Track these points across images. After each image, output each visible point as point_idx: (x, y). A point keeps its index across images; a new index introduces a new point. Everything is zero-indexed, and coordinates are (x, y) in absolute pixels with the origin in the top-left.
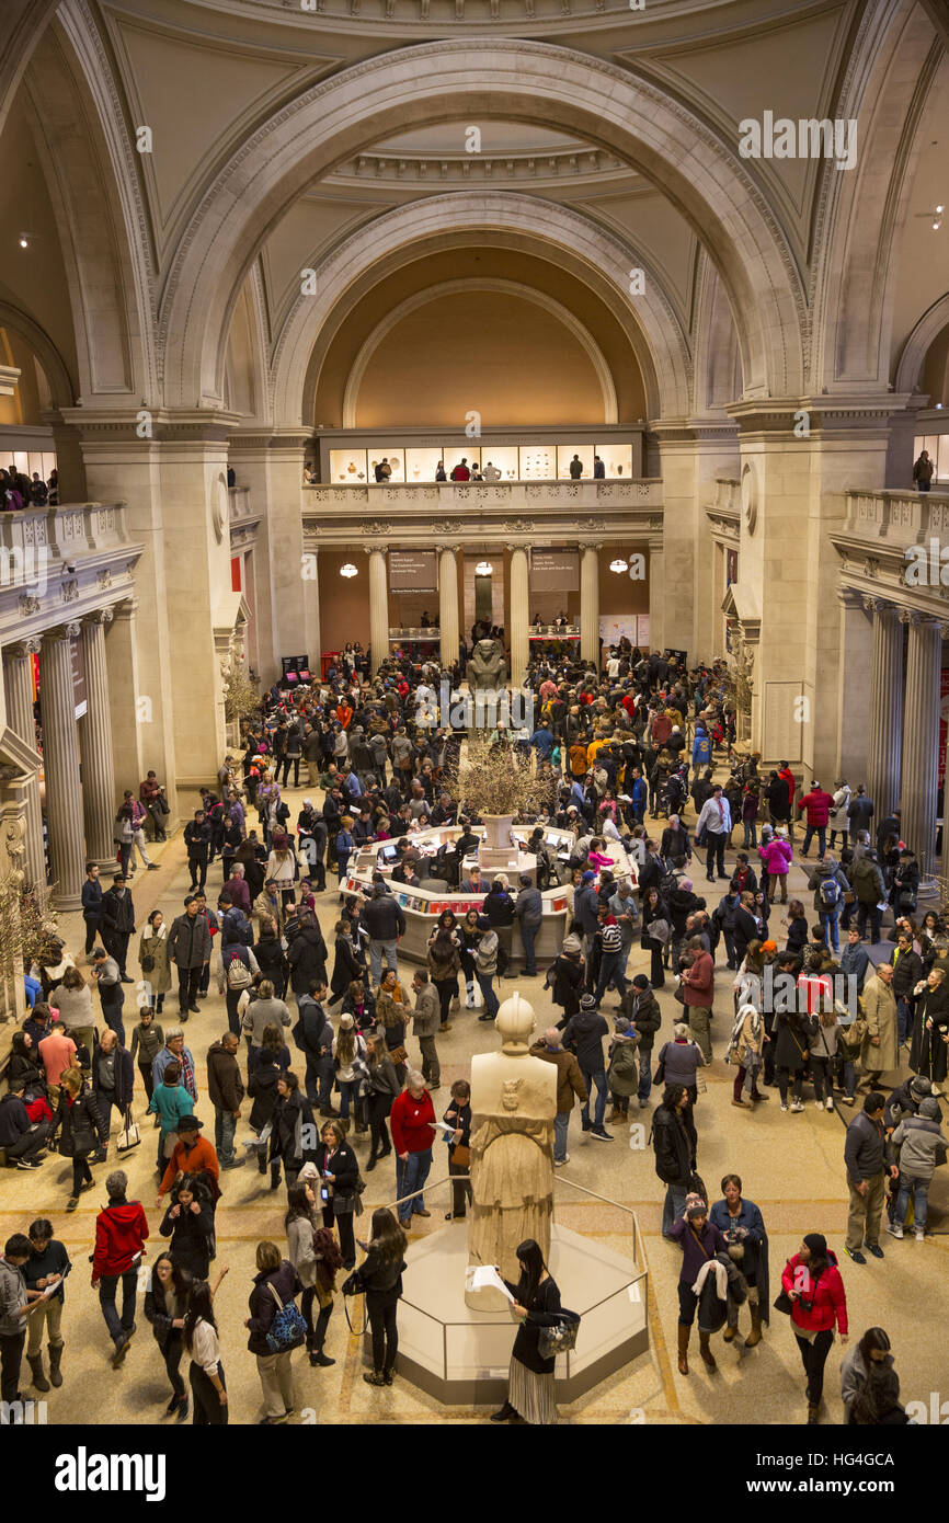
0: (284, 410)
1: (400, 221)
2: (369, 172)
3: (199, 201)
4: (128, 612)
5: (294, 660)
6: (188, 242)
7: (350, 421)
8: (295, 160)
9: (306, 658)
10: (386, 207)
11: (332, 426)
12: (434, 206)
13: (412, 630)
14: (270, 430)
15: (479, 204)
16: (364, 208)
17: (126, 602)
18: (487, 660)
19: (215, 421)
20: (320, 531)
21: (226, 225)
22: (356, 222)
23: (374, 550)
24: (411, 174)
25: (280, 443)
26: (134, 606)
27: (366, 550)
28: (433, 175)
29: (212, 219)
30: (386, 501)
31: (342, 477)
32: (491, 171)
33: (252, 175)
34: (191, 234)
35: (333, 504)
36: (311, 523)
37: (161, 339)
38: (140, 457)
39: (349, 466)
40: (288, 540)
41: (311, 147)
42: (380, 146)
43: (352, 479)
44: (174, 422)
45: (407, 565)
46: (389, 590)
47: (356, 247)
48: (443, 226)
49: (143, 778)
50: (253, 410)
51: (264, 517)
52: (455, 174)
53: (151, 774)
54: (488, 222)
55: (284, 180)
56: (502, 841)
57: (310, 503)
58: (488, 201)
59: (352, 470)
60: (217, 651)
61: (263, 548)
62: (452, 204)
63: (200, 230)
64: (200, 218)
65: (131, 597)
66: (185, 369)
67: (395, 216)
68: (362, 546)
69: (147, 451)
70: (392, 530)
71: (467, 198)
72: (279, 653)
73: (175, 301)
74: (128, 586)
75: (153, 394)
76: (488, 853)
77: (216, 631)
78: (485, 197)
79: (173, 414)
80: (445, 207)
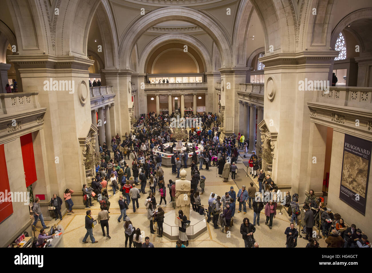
0: (141, 70)
1: (162, 38)
2: (156, 30)
3: (126, 34)
4: (113, 105)
5: (143, 114)
6: (124, 41)
7: (152, 73)
8: (143, 27)
9: (145, 114)
10: (159, 36)
11: (149, 73)
12: (167, 36)
13: (164, 109)
14: (138, 74)
16: (155, 36)
17: (113, 103)
18: (177, 114)
20: (147, 92)
21: (131, 38)
22: (153, 38)
23: (157, 95)
24: (163, 30)
25: (140, 76)
26: (114, 104)
28: (167, 30)
29: (128, 37)
30: (159, 86)
32: (177, 30)
33: (135, 29)
34: (125, 39)
35: (150, 87)
36: (146, 90)
37: (119, 57)
38: (116, 78)
39: (152, 80)
40: (142, 93)
41: (146, 25)
42: (157, 25)
44: (122, 72)
45: (163, 98)
46: (159, 102)
47: (154, 42)
48: (169, 39)
49: (116, 135)
50: (135, 71)
51: (137, 89)
52: (171, 30)
53: (118, 134)
54: (176, 38)
55: (141, 30)
56: (180, 145)
57: (145, 87)
60: (129, 112)
61: (137, 95)
63: (126, 38)
64: (126, 37)
65: (114, 103)
66: (123, 62)
68: (155, 94)
69: (117, 77)
70: (160, 91)
71: (174, 34)
72: (140, 113)
73: (122, 51)
74: (113, 101)
75: (118, 67)
76: (178, 147)
77: (129, 109)
78: (176, 34)
79: (121, 70)
80: (169, 36)
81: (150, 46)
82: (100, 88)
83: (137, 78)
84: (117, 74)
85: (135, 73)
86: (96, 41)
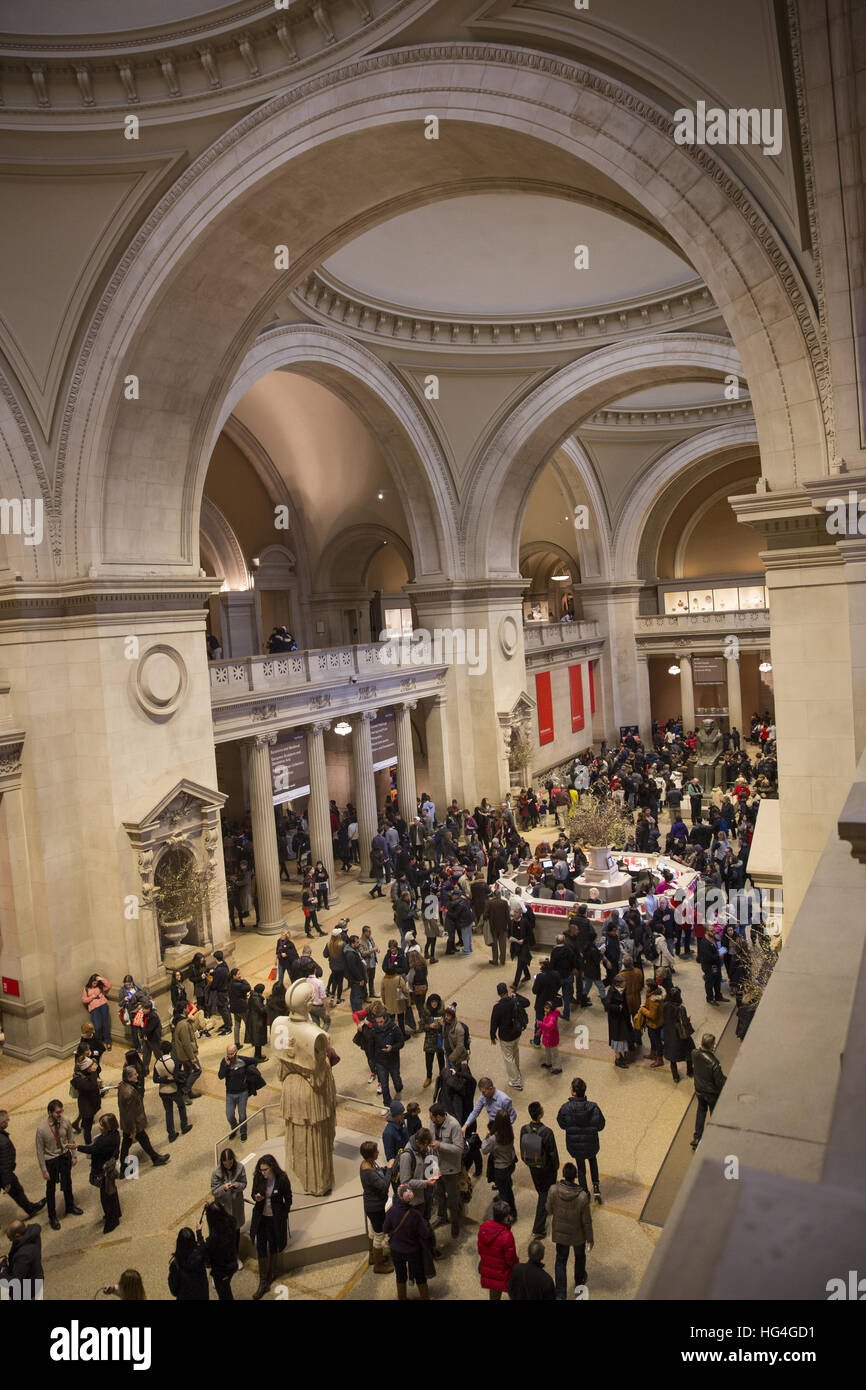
0: (622, 567)
1: (689, 447)
3: (480, 460)
4: (439, 703)
5: (628, 729)
6: (476, 483)
7: (679, 573)
9: (637, 727)
10: (679, 440)
11: (667, 577)
12: (711, 436)
13: (712, 709)
14: (609, 584)
15: (741, 430)
16: (666, 442)
17: (436, 696)
18: (708, 733)
19: (493, 586)
20: (647, 646)
21: (497, 470)
22: (661, 451)
23: (682, 657)
24: (694, 418)
25: (620, 591)
26: (441, 699)
27: (677, 657)
28: (708, 416)
29: (489, 468)
30: (690, 624)
31: (674, 610)
33: (510, 439)
34: (478, 478)
35: (656, 627)
36: (641, 640)
37: (462, 540)
38: (447, 610)
39: (673, 603)
40: (625, 651)
43: (680, 611)
44: (470, 588)
45: (705, 666)
46: (694, 683)
47: (662, 467)
48: (719, 447)
50: (599, 572)
51: (608, 638)
52: (723, 414)
54: (749, 440)
57: (640, 627)
58: (747, 427)
59: (681, 605)
60: (502, 727)
61: (608, 658)
62: (724, 432)
63: (483, 474)
64: (482, 468)
65: (441, 694)
66: (476, 556)
67: (686, 445)
68: (674, 654)
69: (450, 607)
70: (694, 643)
71: (732, 427)
72: (620, 722)
73: (471, 516)
74: (437, 687)
75: (456, 573)
76: (589, 873)
77: (499, 714)
78: (744, 425)
79: (468, 583)
80: (718, 435)
81: (651, 479)
82: (355, 650)
83: (606, 598)
84: (452, 596)
85: (598, 581)
86: (381, 497)
